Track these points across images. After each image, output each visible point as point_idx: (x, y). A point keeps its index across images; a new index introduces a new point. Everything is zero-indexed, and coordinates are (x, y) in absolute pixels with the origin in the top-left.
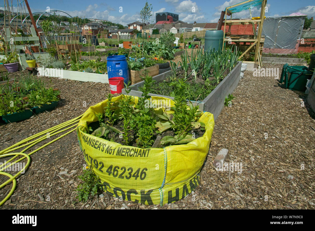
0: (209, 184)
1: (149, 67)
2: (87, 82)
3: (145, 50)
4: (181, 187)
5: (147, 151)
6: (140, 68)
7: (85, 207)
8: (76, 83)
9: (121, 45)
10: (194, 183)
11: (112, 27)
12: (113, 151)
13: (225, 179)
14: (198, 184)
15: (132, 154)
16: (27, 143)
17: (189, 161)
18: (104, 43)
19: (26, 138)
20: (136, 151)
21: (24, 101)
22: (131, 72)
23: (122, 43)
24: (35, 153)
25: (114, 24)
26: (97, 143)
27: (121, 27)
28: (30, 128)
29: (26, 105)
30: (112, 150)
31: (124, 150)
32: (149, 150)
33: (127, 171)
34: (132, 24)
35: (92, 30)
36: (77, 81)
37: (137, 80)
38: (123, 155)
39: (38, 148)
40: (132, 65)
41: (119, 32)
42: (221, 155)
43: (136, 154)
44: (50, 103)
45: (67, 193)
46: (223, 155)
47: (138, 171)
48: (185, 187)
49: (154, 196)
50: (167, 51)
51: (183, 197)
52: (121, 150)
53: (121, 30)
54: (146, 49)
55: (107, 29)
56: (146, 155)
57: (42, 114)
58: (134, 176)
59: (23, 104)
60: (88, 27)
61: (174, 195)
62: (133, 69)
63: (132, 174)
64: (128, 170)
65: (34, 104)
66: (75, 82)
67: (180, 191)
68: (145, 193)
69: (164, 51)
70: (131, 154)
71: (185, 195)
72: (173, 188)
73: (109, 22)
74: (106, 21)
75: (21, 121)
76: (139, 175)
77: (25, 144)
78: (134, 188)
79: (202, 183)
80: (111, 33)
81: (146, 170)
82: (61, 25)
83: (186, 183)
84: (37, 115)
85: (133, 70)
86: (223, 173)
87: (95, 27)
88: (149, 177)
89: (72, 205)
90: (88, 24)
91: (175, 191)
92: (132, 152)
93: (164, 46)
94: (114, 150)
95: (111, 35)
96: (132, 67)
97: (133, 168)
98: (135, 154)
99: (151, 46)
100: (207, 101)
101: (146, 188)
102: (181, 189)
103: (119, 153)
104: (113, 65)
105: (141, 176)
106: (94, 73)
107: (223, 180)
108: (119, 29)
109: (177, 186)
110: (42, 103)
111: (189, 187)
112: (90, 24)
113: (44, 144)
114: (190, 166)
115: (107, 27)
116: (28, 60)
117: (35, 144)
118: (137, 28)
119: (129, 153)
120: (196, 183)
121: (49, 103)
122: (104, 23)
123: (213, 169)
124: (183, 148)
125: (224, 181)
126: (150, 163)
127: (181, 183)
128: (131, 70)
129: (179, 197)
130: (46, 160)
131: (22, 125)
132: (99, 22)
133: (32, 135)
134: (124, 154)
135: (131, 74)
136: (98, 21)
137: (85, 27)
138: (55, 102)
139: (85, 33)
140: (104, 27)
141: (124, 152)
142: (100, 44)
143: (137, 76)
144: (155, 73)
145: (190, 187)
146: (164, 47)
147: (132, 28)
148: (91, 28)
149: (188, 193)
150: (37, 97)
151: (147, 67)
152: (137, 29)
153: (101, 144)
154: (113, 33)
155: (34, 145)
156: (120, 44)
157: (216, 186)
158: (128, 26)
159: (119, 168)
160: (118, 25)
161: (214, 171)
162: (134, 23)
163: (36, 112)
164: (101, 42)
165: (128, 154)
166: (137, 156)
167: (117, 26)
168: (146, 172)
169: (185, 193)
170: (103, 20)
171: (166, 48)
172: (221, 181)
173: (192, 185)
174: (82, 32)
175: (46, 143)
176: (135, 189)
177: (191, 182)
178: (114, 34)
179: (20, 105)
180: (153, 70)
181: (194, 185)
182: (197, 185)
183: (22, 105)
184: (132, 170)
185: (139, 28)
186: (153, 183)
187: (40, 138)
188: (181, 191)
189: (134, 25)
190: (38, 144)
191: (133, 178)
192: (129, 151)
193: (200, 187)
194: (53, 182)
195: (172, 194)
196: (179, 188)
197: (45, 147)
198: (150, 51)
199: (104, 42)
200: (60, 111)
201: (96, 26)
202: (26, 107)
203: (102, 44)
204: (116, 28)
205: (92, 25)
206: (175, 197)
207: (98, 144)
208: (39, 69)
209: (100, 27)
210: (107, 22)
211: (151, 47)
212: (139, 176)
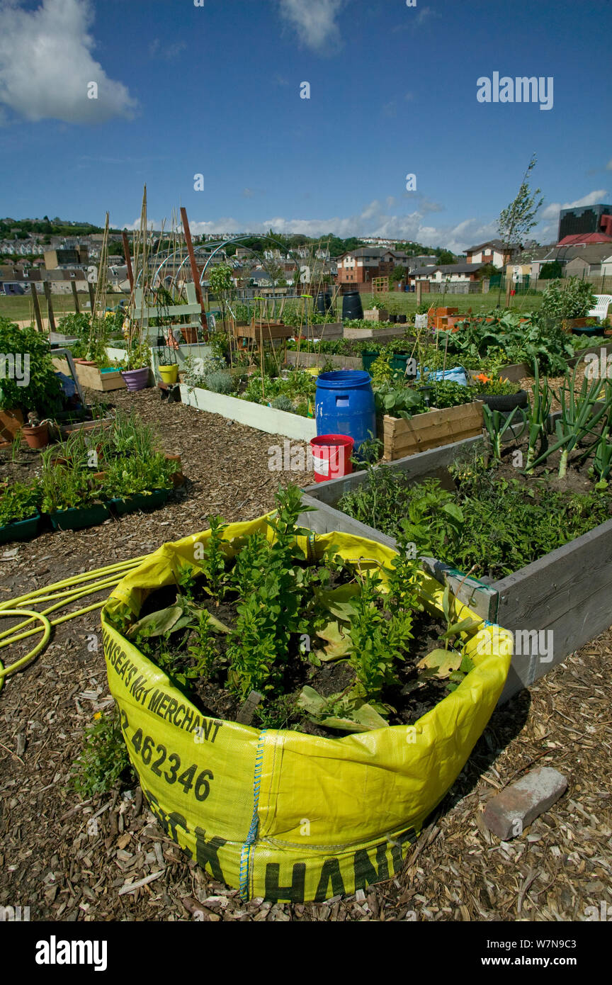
0: (431, 886)
1: (448, 406)
2: (273, 436)
3: (472, 341)
4: (314, 864)
5: (213, 727)
6: (414, 410)
7: (81, 810)
8: (248, 435)
9: (421, 321)
10: (375, 864)
11: (420, 260)
12: (143, 694)
13: (501, 893)
14: (391, 872)
15: (180, 721)
16: (66, 590)
17: (342, 792)
18: (378, 311)
19: (70, 576)
20: (190, 716)
21: (94, 482)
22: (385, 420)
23: (424, 312)
24: (68, 620)
25: (426, 251)
26: (122, 659)
27: (445, 259)
28: (90, 552)
29: (96, 493)
30: (142, 689)
31: (167, 703)
32: (218, 725)
33: (167, 760)
34: (481, 249)
35: (365, 268)
36: (253, 428)
37: (400, 447)
38: (161, 715)
39: (78, 609)
40: (389, 401)
41: (439, 274)
42: (523, 792)
43: (189, 725)
44: (150, 493)
45: (70, 753)
46: (530, 796)
47: (192, 771)
48: (331, 869)
49: (227, 860)
50: (543, 349)
51: (320, 898)
52: (159, 699)
53: (446, 267)
54: (477, 340)
55: (405, 265)
56: (210, 736)
57: (128, 516)
58: (181, 781)
59: (90, 489)
60: (354, 260)
61: (285, 881)
62: (392, 412)
63: (179, 773)
64: (171, 759)
65: (114, 491)
66: (248, 430)
67: (307, 876)
68: (206, 841)
69: (532, 348)
70: (177, 720)
71: (329, 894)
72: (286, 858)
73: (413, 244)
74: (405, 243)
75: (82, 528)
76: (194, 782)
77: (62, 592)
78: (183, 812)
79: (409, 872)
80: (413, 277)
81: (211, 777)
82: (288, 257)
83: (338, 857)
84: (118, 519)
85: (391, 415)
86: (506, 867)
87: (371, 260)
88: (215, 800)
89: (63, 792)
90: (355, 253)
91: (291, 869)
92: (181, 716)
93: (536, 331)
94: (147, 692)
95: (413, 282)
96: (387, 407)
97: (182, 757)
98: (187, 722)
99: (494, 330)
100: (516, 585)
101: (211, 827)
102: (313, 869)
103: (156, 704)
104: (328, 401)
105: (197, 789)
106: (294, 412)
107: (491, 895)
108: (438, 264)
109: (302, 855)
110: (131, 491)
111: (348, 873)
112: (361, 251)
113: (95, 602)
114: (346, 808)
115: (405, 259)
116: (164, 364)
117: (78, 599)
118: (492, 261)
119: (173, 715)
120: (386, 864)
121: (146, 492)
122: (399, 247)
123: (476, 832)
124: (321, 749)
125: (493, 900)
126: (220, 762)
127: (316, 851)
128: (387, 416)
129: (305, 894)
130: (77, 648)
131: (81, 538)
132: (387, 244)
133: (86, 571)
134: (163, 711)
135: (383, 427)
136: (384, 244)
137: (345, 261)
138: (163, 491)
139: (344, 277)
140: (398, 258)
141: (165, 707)
142: (366, 313)
143: (401, 435)
144: (467, 426)
145: (353, 873)
146: (536, 334)
147: (477, 259)
148: (360, 264)
149: (340, 891)
150: (125, 474)
151: (442, 405)
152: (494, 263)
153: (128, 667)
154: (420, 276)
155: (75, 600)
156: (420, 316)
157: (454, 905)
158: (466, 254)
159: (153, 744)
160: (439, 252)
161: (477, 841)
162: (487, 246)
163: (116, 511)
164: (370, 309)
165: (170, 716)
166: (191, 731)
167: (434, 256)
168: (210, 781)
169: (330, 887)
170: (398, 241)
171: (543, 339)
172: (484, 893)
173: (363, 869)
174: (335, 276)
175: (99, 601)
176: (184, 815)
177: (361, 858)
178: (423, 278)
179: (85, 491)
180: (463, 415)
181: (373, 869)
182: (386, 872)
183: (88, 491)
184: (178, 764)
185: (498, 260)
186: (225, 819)
187: (96, 583)
188: (313, 876)
189: (483, 253)
190: (83, 600)
191: (178, 787)
192: (175, 709)
193: (394, 885)
194: (61, 713)
195: (278, 875)
196: (309, 864)
197: (92, 611)
198: (489, 347)
199: (378, 307)
200: (170, 516)
201: (375, 258)
202: (95, 497)
203: (371, 314)
204: (430, 261)
205: (364, 257)
206: (288, 888)
207: (124, 661)
208: (184, 389)
209: (387, 259)
210: (407, 245)
211: (492, 332)
212: (194, 787)
